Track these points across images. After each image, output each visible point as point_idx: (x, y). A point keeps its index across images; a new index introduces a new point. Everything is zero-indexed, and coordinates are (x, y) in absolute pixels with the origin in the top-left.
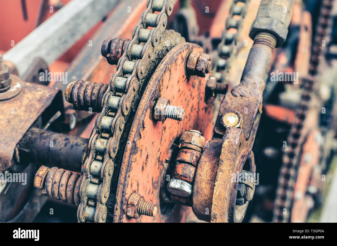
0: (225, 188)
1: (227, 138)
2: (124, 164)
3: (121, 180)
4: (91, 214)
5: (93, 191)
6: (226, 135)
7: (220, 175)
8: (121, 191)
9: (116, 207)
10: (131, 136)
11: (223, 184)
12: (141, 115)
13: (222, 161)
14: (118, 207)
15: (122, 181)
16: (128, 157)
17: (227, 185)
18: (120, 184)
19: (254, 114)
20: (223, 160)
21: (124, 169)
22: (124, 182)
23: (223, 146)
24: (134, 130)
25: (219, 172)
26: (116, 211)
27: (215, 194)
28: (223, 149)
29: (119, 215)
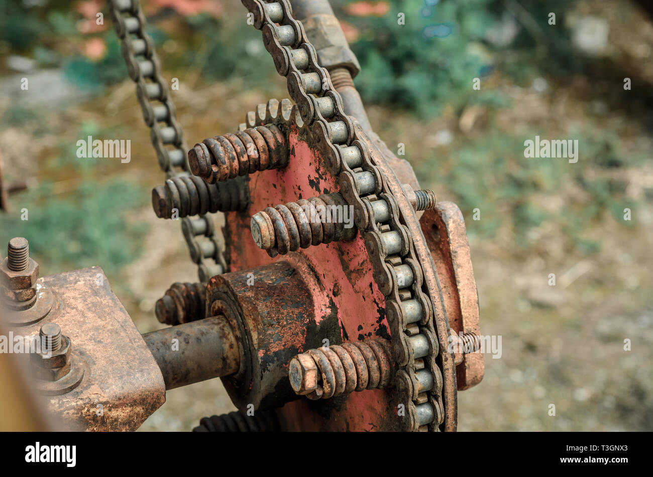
0: (473, 288)
1: (450, 218)
2: (433, 291)
3: (438, 315)
4: (427, 381)
5: (422, 346)
6: (445, 214)
7: (459, 272)
8: (445, 330)
9: (445, 356)
10: (420, 248)
11: (468, 284)
12: (412, 215)
13: (456, 252)
14: (447, 356)
15: (440, 315)
16: (433, 278)
17: (472, 283)
18: (439, 320)
19: (415, 181)
20: (456, 250)
21: (437, 297)
22: (444, 315)
23: (449, 230)
24: (419, 240)
25: (457, 269)
26: (446, 363)
27: (463, 303)
28: (451, 235)
29: (451, 367)
